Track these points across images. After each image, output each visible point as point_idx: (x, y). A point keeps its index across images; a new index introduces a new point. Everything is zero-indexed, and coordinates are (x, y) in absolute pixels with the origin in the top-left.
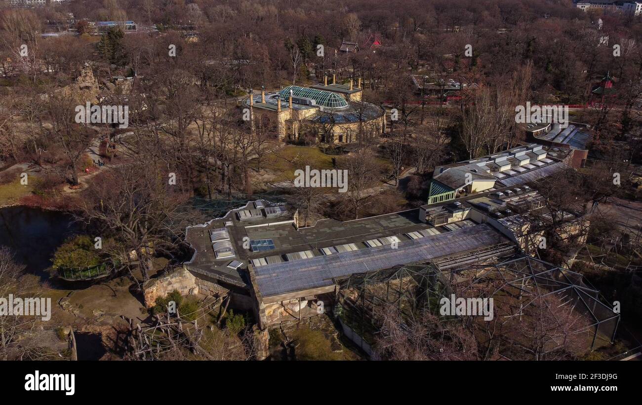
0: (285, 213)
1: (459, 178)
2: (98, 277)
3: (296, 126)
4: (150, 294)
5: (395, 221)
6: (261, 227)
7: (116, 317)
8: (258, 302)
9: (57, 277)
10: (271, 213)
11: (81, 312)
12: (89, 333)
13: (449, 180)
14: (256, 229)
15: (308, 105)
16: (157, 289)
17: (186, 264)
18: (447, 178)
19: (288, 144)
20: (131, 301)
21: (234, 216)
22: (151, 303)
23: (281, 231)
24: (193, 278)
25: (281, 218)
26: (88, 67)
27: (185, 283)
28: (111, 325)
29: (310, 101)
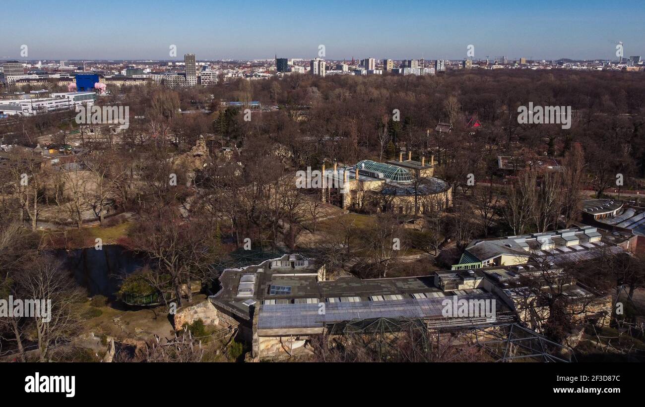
0: (312, 267)
1: (489, 250)
2: (151, 305)
3: (360, 195)
4: (179, 319)
5: (410, 284)
6: (287, 276)
7: (151, 335)
8: (252, 332)
9: (121, 300)
10: (299, 265)
11: (126, 327)
12: (128, 344)
13: (479, 252)
14: (283, 278)
15: (376, 178)
16: (185, 316)
17: (210, 298)
18: (478, 250)
19: (350, 212)
20: (166, 324)
21: (268, 265)
22: (179, 327)
23: (303, 282)
24: (215, 311)
25: (308, 270)
26: (202, 138)
27: (209, 314)
28: (145, 341)
29: (378, 175)
